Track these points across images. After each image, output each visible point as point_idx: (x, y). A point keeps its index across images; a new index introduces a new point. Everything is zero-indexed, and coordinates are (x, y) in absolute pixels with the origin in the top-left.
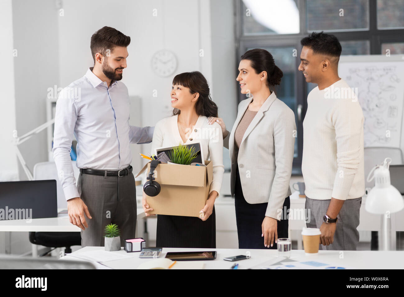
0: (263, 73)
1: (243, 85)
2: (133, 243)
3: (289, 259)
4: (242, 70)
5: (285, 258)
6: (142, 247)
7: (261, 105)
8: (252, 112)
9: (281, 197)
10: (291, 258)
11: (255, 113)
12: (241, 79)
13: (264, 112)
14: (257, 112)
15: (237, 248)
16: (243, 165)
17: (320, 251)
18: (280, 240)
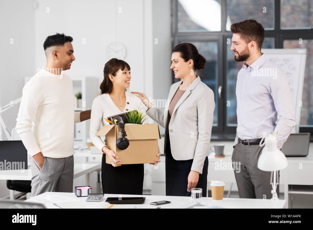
0: (190, 61)
1: (176, 71)
2: (82, 190)
3: (200, 204)
4: (174, 60)
5: (197, 203)
6: (89, 193)
7: (189, 86)
8: (182, 91)
9: (202, 155)
10: (202, 203)
11: (184, 92)
12: (174, 67)
13: (191, 91)
14: (185, 91)
15: (165, 195)
16: (172, 130)
17: (224, 199)
18: (194, 189)
